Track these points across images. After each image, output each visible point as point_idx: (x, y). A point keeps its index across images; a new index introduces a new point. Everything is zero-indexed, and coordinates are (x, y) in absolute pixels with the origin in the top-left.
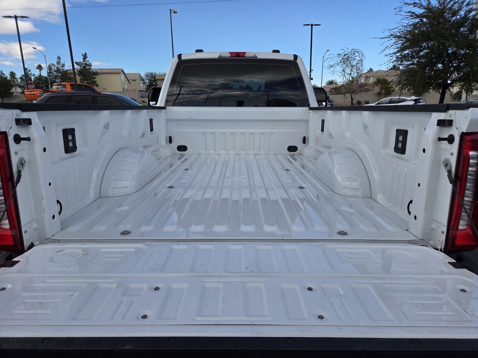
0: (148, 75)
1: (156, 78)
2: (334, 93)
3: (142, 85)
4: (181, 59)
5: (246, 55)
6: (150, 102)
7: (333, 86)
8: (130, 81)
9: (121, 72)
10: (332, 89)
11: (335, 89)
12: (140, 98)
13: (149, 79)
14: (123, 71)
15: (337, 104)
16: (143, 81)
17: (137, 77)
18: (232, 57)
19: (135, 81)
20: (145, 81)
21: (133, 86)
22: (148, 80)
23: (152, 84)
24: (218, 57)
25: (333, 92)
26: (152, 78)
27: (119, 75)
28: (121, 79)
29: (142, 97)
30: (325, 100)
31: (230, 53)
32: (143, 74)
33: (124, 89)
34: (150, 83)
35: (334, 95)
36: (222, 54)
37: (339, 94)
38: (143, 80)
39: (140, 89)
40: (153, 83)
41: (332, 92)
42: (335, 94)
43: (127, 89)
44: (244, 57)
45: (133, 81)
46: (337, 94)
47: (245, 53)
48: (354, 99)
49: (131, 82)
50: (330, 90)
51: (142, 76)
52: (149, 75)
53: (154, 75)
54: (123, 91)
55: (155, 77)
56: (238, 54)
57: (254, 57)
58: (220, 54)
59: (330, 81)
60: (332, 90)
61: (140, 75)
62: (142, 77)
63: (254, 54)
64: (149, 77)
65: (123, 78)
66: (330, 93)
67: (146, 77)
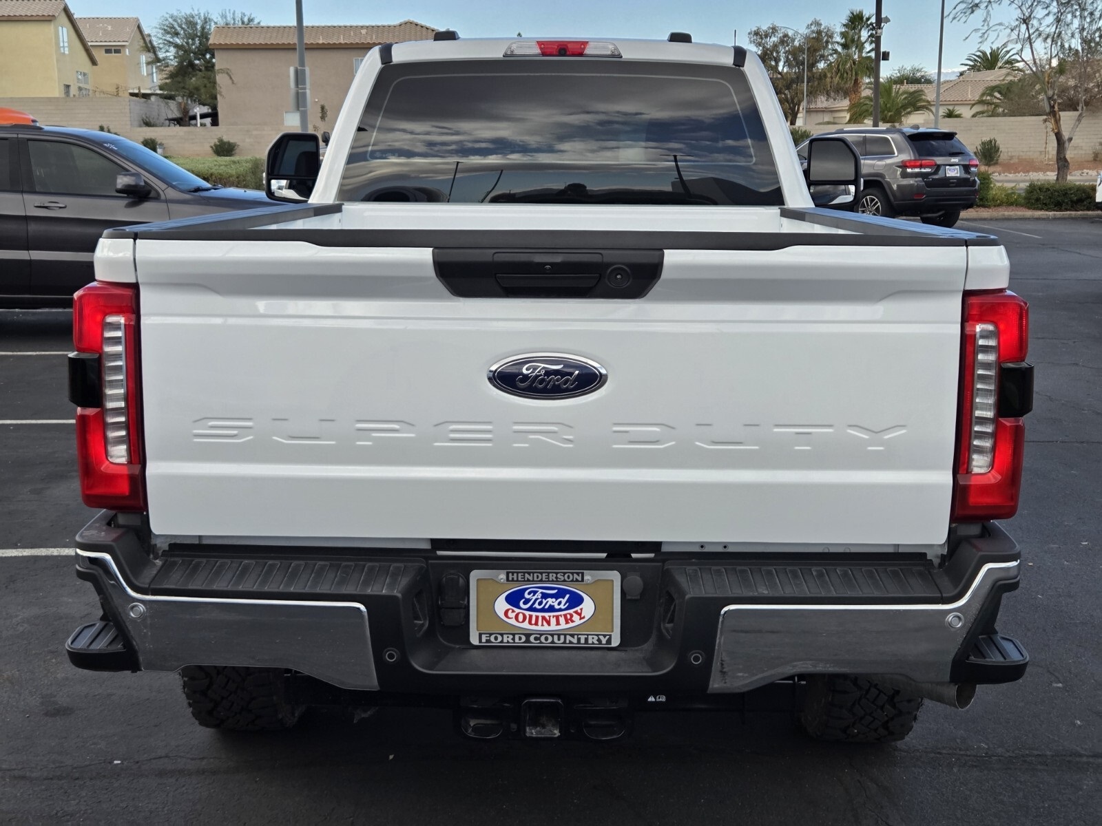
0: (173, 27)
1: (211, 42)
2: (1001, 110)
3: (144, 70)
4: (391, 62)
5: (588, 51)
6: (273, 182)
7: (994, 77)
8: (95, 53)
9: (56, 14)
10: (991, 90)
11: (1006, 90)
12: (140, 126)
13: (176, 46)
14: (66, 10)
15: (1011, 158)
16: (149, 51)
17: (126, 37)
18: (544, 54)
19: (117, 51)
20: (161, 55)
21: (109, 73)
22: (173, 50)
23: (191, 65)
24: (502, 56)
25: (997, 106)
26: (193, 39)
27: (48, 29)
28: (57, 43)
29: (148, 124)
30: (853, 178)
31: (540, 43)
32: (155, 23)
33: (68, 87)
34: (181, 63)
35: (998, 115)
36: (514, 47)
37: (1023, 115)
38: (150, 48)
39: (139, 89)
40: (197, 62)
41: (989, 103)
42: (1004, 115)
43: (80, 89)
44: (581, 54)
45: (108, 51)
46: (1012, 114)
47: (585, 43)
48: (1070, 139)
49: (99, 55)
50: (983, 95)
51: (146, 31)
52: (180, 26)
53: (199, 27)
54: (63, 95)
55: (205, 36)
56: (563, 48)
57: (613, 56)
58: (509, 48)
59: (984, 53)
60: (992, 95)
61: (139, 27)
62: (149, 35)
63: (611, 47)
64: (177, 34)
65: (66, 40)
66: (985, 108)
67: (168, 37)
